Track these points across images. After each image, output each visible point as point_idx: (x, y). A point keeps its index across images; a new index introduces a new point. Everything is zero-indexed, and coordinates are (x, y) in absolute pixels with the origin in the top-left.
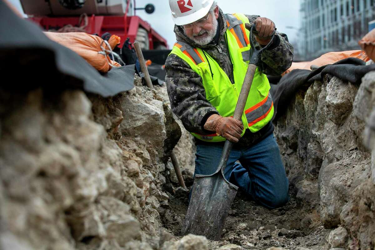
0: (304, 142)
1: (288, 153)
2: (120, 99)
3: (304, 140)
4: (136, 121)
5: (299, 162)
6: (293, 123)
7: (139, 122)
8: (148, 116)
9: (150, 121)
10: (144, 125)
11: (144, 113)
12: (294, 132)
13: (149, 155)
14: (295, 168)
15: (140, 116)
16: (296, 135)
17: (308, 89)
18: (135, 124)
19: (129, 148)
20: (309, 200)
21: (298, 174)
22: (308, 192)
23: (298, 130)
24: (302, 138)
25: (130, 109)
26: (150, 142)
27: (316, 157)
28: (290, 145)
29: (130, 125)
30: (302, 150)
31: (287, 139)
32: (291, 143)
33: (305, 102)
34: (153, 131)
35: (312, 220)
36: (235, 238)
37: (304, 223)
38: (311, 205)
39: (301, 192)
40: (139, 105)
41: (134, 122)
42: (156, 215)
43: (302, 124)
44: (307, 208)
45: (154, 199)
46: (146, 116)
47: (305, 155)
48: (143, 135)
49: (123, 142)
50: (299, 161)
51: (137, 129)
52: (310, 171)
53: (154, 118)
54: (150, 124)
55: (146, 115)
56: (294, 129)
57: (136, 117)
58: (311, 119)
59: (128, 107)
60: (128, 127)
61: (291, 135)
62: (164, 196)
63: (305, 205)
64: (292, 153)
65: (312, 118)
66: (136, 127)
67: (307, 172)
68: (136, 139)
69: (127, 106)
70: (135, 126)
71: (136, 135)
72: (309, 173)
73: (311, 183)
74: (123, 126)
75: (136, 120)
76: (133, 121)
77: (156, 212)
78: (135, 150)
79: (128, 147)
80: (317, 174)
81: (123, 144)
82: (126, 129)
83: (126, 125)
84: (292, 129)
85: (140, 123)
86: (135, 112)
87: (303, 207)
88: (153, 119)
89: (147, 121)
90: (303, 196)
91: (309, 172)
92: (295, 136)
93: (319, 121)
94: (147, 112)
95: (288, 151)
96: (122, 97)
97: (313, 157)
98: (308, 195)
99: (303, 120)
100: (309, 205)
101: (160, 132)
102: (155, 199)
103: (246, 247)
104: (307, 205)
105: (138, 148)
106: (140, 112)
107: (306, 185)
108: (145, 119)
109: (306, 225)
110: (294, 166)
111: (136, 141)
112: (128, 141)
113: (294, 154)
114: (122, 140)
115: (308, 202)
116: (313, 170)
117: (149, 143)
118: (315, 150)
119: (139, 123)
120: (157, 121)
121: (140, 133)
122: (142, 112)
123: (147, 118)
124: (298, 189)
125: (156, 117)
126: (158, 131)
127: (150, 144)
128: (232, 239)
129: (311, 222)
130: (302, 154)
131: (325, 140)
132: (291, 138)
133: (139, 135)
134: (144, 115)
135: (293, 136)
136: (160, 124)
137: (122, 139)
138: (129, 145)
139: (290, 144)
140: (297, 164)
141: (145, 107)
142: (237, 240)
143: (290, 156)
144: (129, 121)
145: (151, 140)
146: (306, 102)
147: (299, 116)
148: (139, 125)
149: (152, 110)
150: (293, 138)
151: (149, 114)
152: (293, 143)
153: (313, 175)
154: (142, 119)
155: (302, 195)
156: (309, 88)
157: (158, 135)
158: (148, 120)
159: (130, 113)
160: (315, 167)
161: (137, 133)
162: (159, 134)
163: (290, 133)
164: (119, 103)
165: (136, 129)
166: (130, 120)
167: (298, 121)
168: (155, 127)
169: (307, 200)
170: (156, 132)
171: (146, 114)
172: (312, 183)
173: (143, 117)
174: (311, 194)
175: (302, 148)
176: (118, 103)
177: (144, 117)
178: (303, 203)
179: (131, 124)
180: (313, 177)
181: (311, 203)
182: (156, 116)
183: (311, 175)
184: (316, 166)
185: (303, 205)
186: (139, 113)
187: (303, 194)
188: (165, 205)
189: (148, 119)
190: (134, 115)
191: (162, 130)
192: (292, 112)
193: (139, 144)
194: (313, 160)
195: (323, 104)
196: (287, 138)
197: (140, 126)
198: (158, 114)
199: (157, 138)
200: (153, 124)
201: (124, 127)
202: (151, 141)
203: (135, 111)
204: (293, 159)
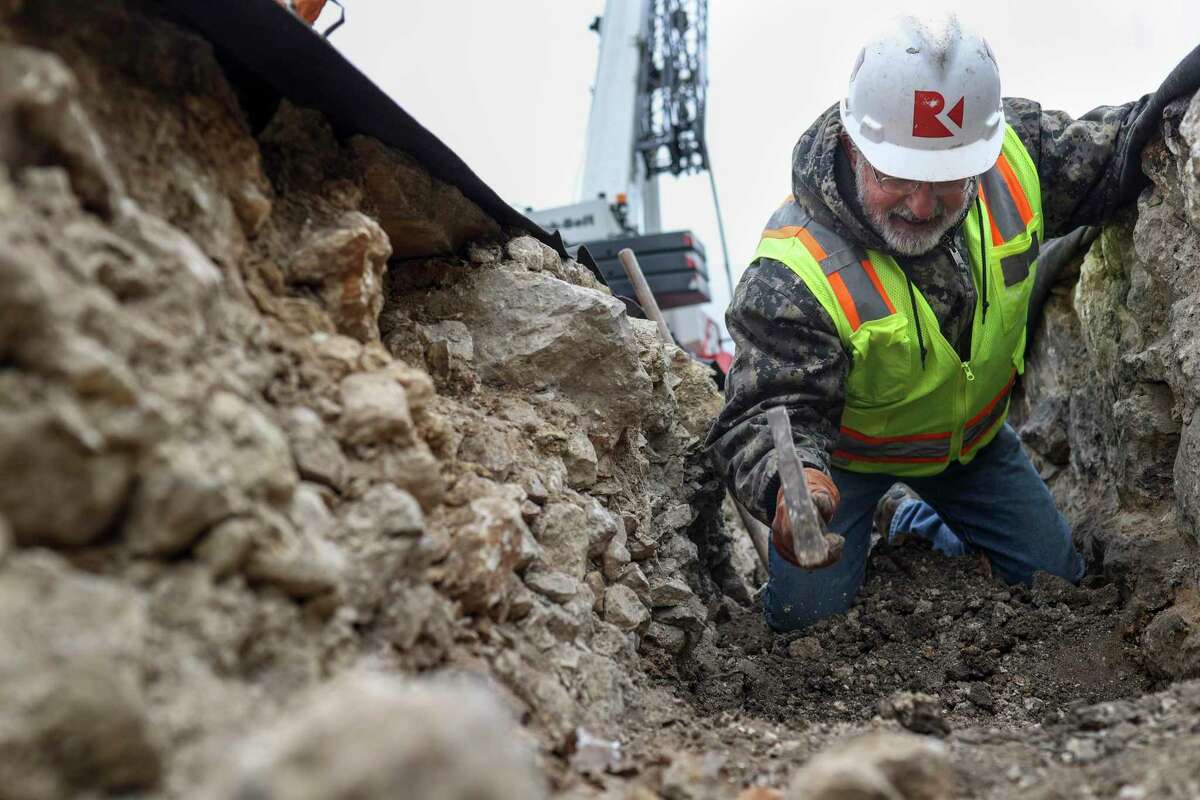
0: (1093, 423)
1: (1045, 477)
2: (476, 275)
3: (1090, 417)
4: (530, 337)
5: (1080, 488)
6: (1047, 394)
7: (539, 338)
8: (571, 316)
9: (581, 331)
10: (560, 346)
11: (556, 308)
12: (1054, 415)
13: (591, 448)
14: (1070, 509)
15: (542, 319)
16: (1060, 420)
17: (1083, 262)
18: (527, 346)
19: (509, 423)
20: (1154, 562)
21: (1088, 512)
22: (1144, 540)
23: (1066, 403)
24: (1084, 415)
25: (507, 301)
26: (597, 412)
27: (1151, 432)
28: (1049, 450)
29: (511, 352)
30: (1086, 450)
31: (1036, 436)
32: (1049, 446)
33: (1080, 301)
34: (601, 372)
35: (1188, 620)
36: (917, 704)
37: (1156, 637)
38: (1162, 578)
39: (1118, 546)
40: (537, 284)
41: (524, 341)
42: (614, 643)
43: (1075, 378)
44: (1152, 588)
45: (622, 594)
46: (564, 316)
47: (1098, 460)
48: (569, 388)
49: (483, 404)
50: (1080, 484)
51: (540, 365)
52: (1136, 480)
53: (593, 323)
54: (582, 344)
55: (563, 313)
56: (1053, 405)
57: (530, 321)
58: (1109, 336)
59: (501, 294)
60: (503, 358)
61: (1046, 424)
62: (676, 589)
63: (1142, 581)
64: (1055, 476)
65: (1111, 332)
66: (532, 356)
67: (1125, 486)
68: (539, 396)
69: (498, 292)
70: (528, 352)
71: (541, 384)
72: (1131, 488)
73: (1144, 517)
74: (488, 356)
75: (531, 332)
76: (521, 338)
77: (614, 633)
78: (531, 430)
79: (504, 418)
80: (1160, 485)
81: (484, 411)
82: (497, 366)
83: (499, 350)
84: (1048, 408)
85: (543, 339)
86: (526, 309)
87: (1138, 590)
88: (589, 327)
89: (570, 334)
90: (1128, 556)
91: (1133, 483)
92: (1061, 422)
93: (1144, 315)
94: (564, 303)
95: (1043, 473)
96: (482, 269)
97: (1141, 433)
98: (1144, 548)
99: (1076, 366)
100: (1158, 580)
101: (628, 377)
102: (627, 595)
103: (972, 738)
104: (1149, 580)
105: (547, 424)
106: (541, 304)
107: (1130, 524)
108: (559, 325)
109: (1168, 643)
110: (1066, 505)
111: (538, 405)
112: (505, 402)
113: (1062, 474)
114: (480, 398)
115: (1150, 570)
116: (1145, 473)
117: (596, 415)
118: (1144, 408)
119: (540, 342)
120: (605, 333)
121: (553, 377)
122: (548, 306)
123: (568, 322)
124: (1103, 542)
125: (598, 318)
126: (618, 372)
127: (599, 418)
128: (906, 707)
129: (1187, 629)
130: (1088, 459)
131: (1188, 348)
132: (1047, 432)
133: (553, 385)
134: (554, 314)
135: (1052, 424)
136: (619, 343)
137: (479, 395)
138: (507, 412)
139: (1047, 447)
140: (1075, 497)
141: (556, 289)
142: (930, 710)
143: (1051, 483)
144: (508, 339)
145: (601, 407)
146: (1084, 299)
147: (1064, 363)
148: (541, 348)
149: (581, 295)
150: (1052, 431)
151: (570, 309)
152: (1055, 443)
153: (1147, 489)
154: (549, 326)
155: (1126, 554)
156: (1085, 258)
157: (623, 384)
158: (571, 330)
159: (510, 312)
160: (1150, 464)
161: (541, 379)
162: (626, 383)
163: (1043, 420)
164: (473, 288)
165: (533, 361)
166: (511, 335)
167: (1062, 378)
168: (603, 356)
169: (1145, 566)
170: (615, 376)
171: (561, 308)
172: (1149, 517)
173: (552, 320)
174: (1155, 543)
175: (1086, 442)
176: (468, 287)
177: (556, 320)
178: (1134, 578)
179: (516, 348)
180: (1147, 496)
181: (1160, 572)
182: (597, 313)
183: (1142, 492)
184: (1154, 459)
185: (1134, 583)
186: (538, 311)
187: (1127, 549)
188: (680, 619)
189: (573, 325)
190: (522, 318)
191: (634, 369)
192: (1039, 364)
193: (551, 415)
194: (1141, 445)
195: (1157, 246)
196: (1038, 433)
197: (546, 350)
198: (604, 306)
199: (621, 400)
200: (593, 345)
201: (493, 360)
202: (602, 410)
203: (523, 304)
204: (1062, 486)
